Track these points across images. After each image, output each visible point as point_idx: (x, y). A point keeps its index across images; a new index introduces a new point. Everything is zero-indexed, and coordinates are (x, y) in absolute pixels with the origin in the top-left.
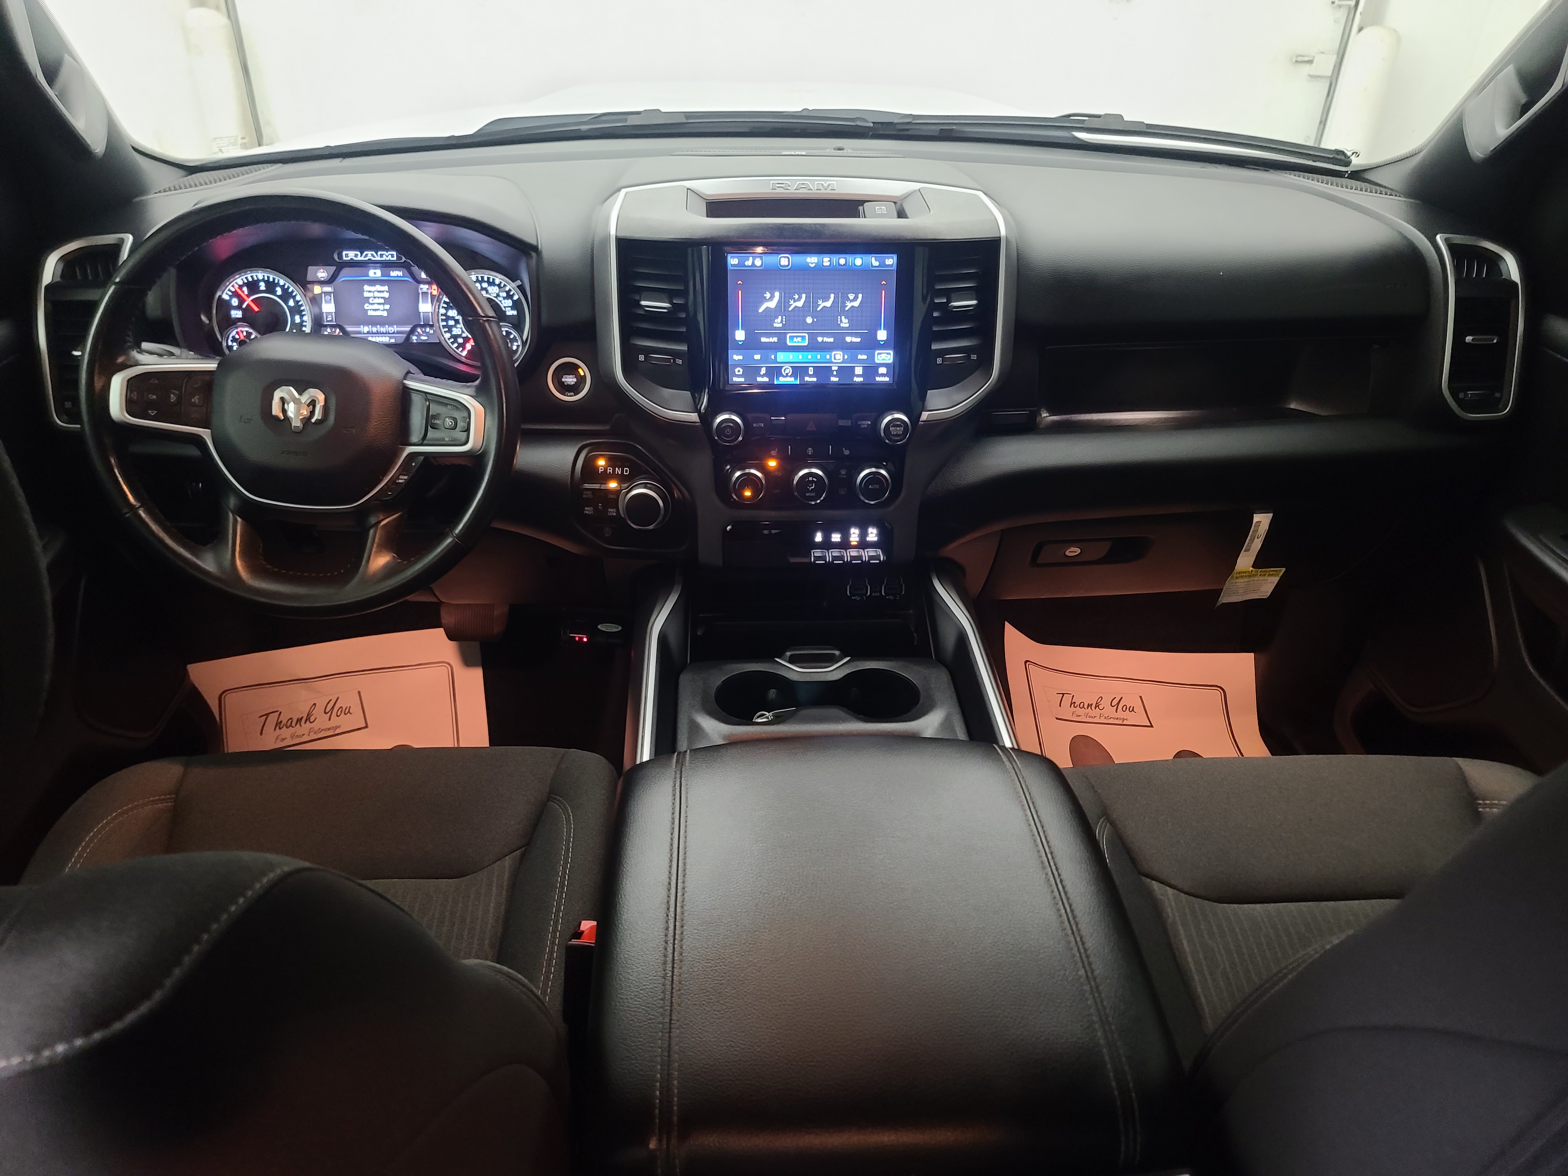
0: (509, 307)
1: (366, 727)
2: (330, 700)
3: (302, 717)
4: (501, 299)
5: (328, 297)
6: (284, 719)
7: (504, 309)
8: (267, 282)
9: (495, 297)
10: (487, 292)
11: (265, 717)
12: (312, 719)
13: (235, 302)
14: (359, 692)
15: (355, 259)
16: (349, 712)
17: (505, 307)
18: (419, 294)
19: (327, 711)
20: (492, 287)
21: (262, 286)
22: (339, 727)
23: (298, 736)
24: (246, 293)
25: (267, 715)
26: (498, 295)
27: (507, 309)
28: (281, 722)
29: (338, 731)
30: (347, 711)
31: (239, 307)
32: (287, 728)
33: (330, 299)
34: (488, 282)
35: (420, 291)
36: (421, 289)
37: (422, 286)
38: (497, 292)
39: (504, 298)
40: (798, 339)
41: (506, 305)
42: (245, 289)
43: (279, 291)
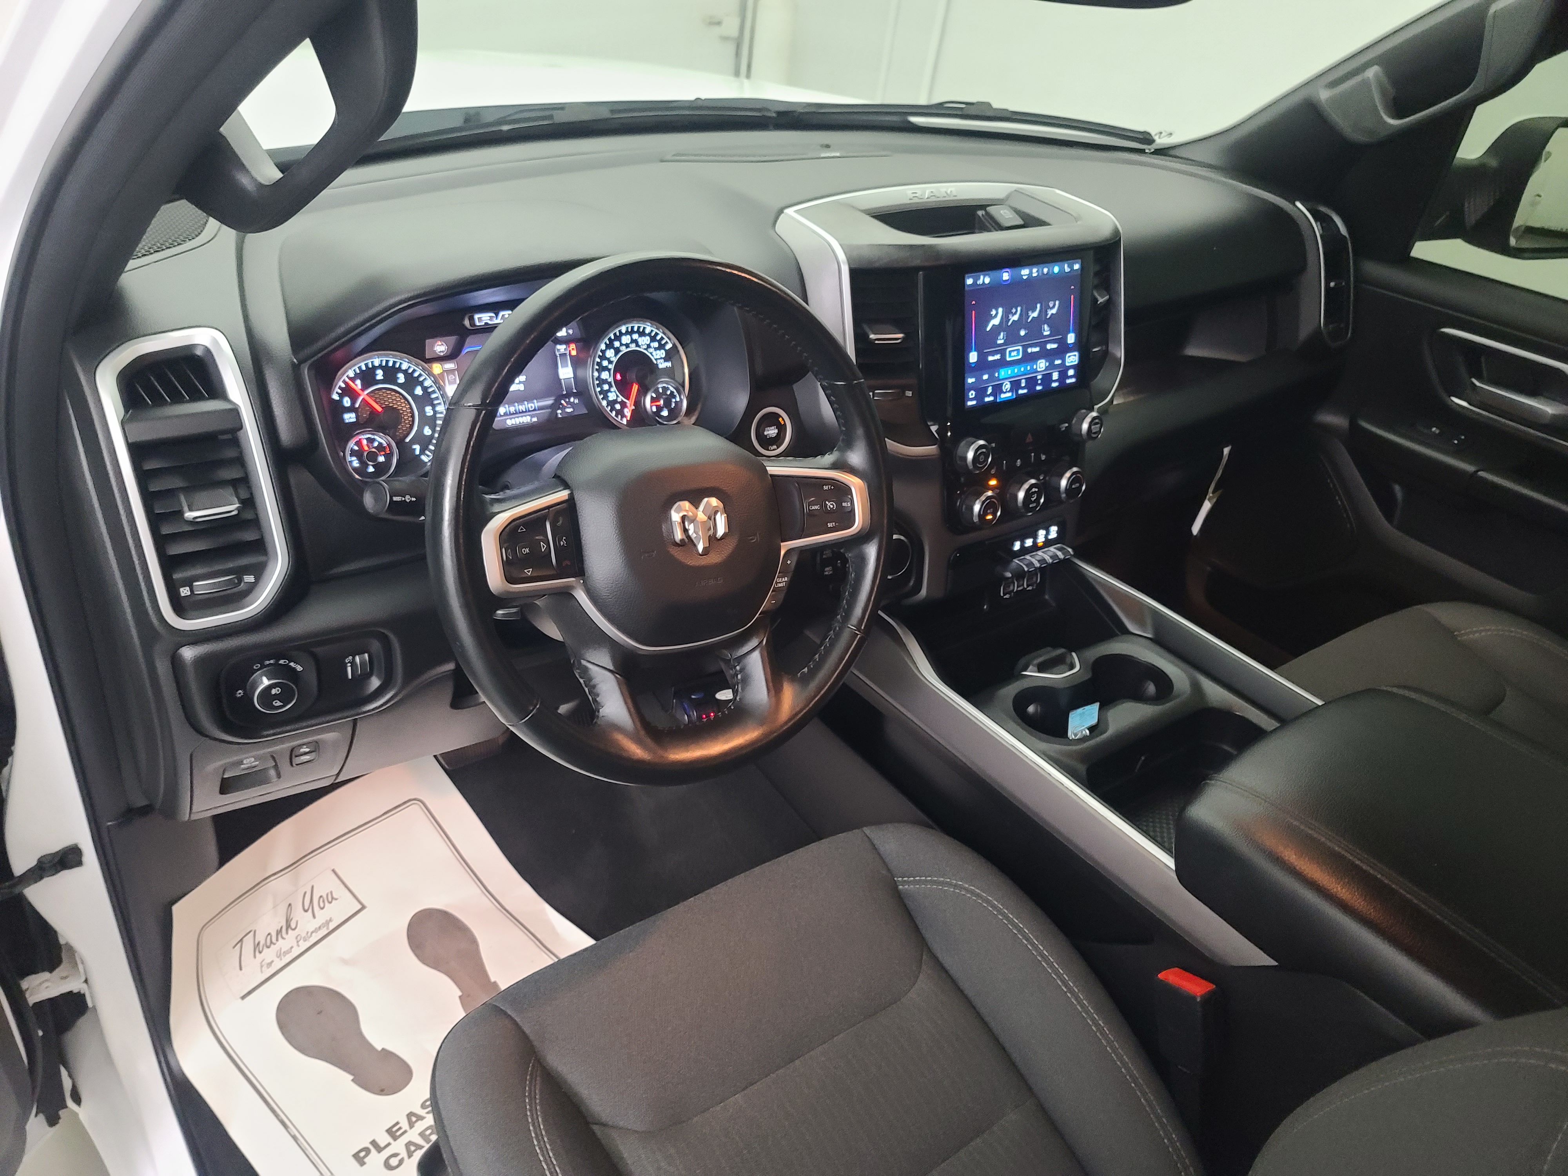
0: (661, 358)
1: (363, 907)
2: (305, 893)
3: (281, 928)
4: (651, 350)
5: (451, 377)
6: (261, 938)
7: (655, 362)
8: (385, 368)
9: (645, 349)
10: (637, 345)
11: (239, 945)
12: (293, 925)
13: (347, 402)
14: (333, 871)
15: (490, 322)
16: (333, 898)
17: (656, 359)
18: (556, 356)
19: (306, 908)
20: (643, 338)
21: (380, 375)
22: (331, 920)
23: (286, 953)
24: (360, 387)
25: (241, 940)
26: (649, 346)
27: (659, 361)
28: (259, 944)
29: (332, 926)
30: (331, 898)
31: (351, 409)
32: (268, 947)
33: (455, 379)
34: (638, 332)
35: (557, 354)
36: (559, 350)
37: (558, 347)
38: (648, 343)
39: (656, 349)
40: (1014, 353)
41: (658, 357)
42: (358, 382)
43: (401, 378)
